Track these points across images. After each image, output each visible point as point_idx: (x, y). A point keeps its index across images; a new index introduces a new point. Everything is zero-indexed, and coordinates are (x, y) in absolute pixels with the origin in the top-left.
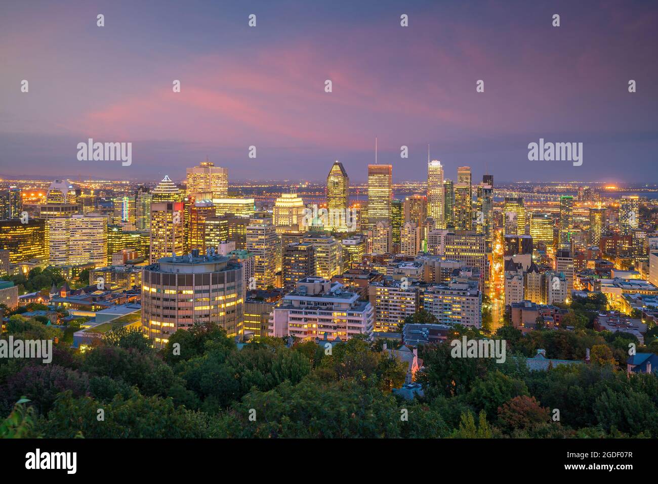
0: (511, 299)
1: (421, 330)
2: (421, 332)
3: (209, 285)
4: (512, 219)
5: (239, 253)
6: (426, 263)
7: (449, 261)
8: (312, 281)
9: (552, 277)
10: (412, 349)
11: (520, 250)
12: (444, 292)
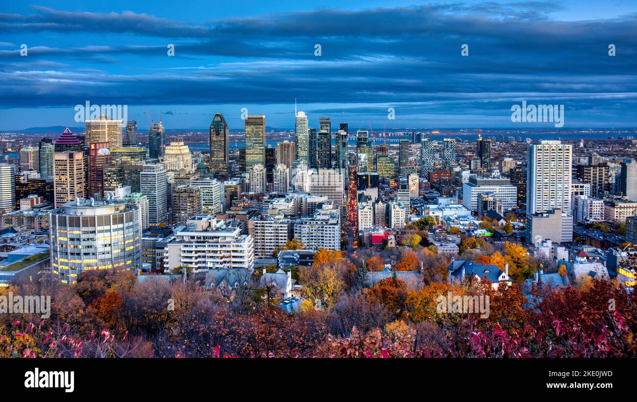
0: (363, 225)
1: (293, 255)
2: (293, 257)
3: (110, 225)
4: (362, 160)
5: (135, 196)
6: (295, 199)
7: (313, 196)
8: (201, 219)
9: (394, 206)
10: (286, 272)
11: (370, 185)
12: (311, 223)
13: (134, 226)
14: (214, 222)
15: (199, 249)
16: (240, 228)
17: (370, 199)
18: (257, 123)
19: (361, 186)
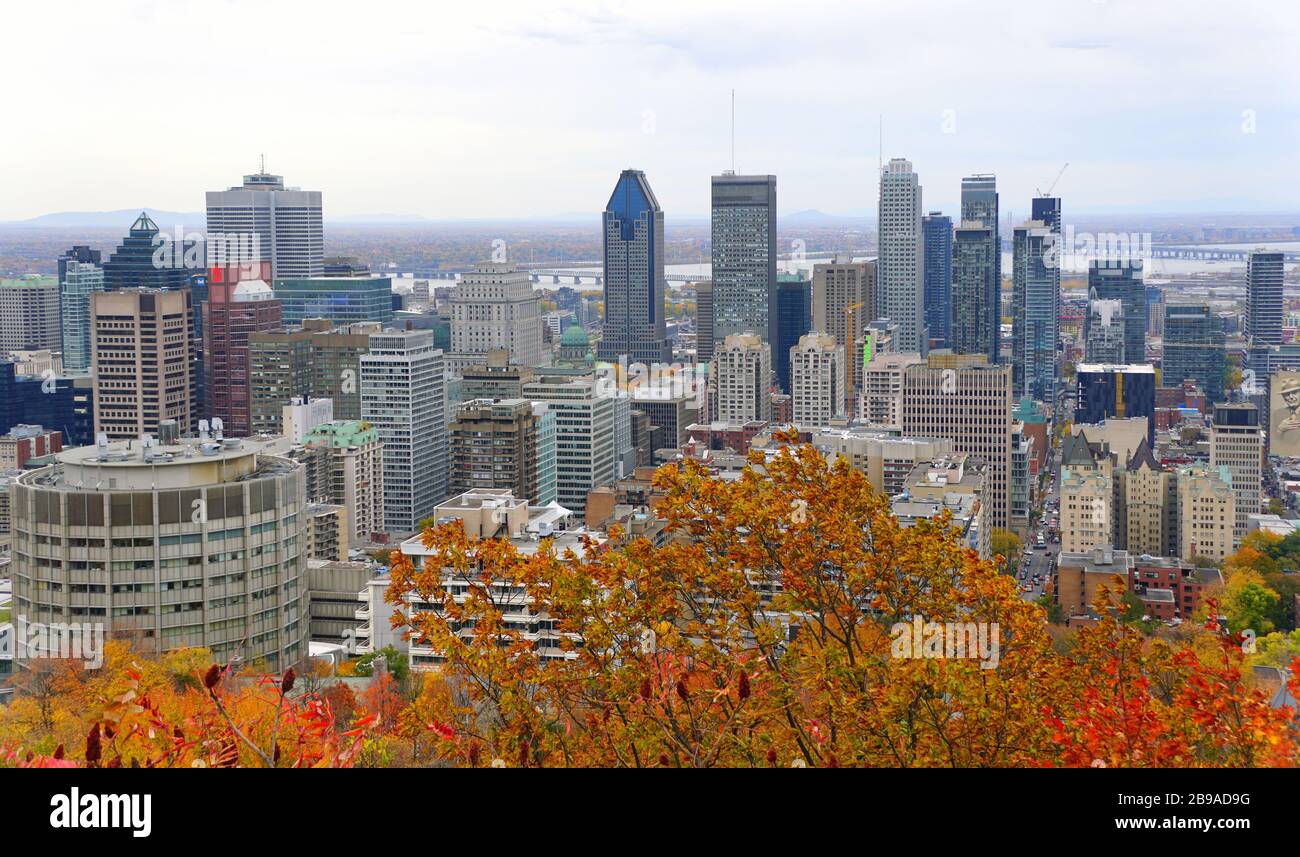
0: (1077, 542)
4: (1106, 321)
6: (844, 447)
7: (904, 440)
9: (1194, 481)
11: (1120, 407)
17: (1107, 454)
19: (1089, 413)
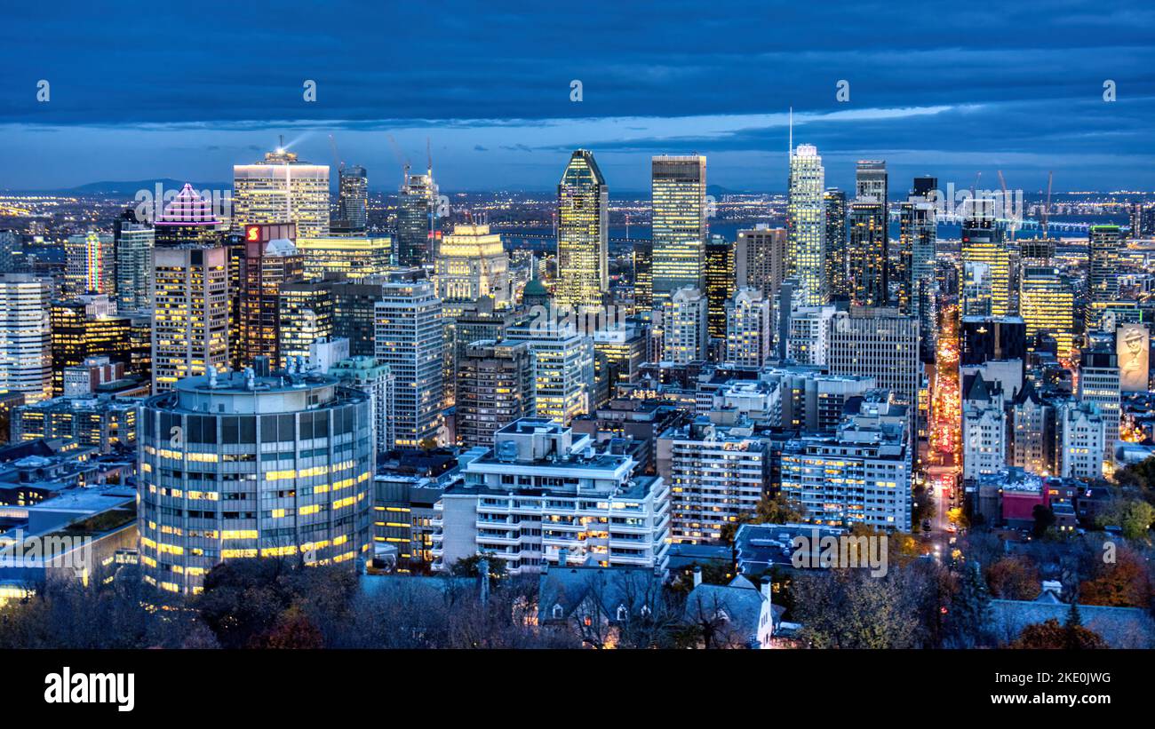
0: (977, 465)
1: (777, 539)
2: (776, 543)
3: (294, 440)
4: (978, 280)
5: (359, 364)
6: (785, 384)
7: (836, 378)
8: (530, 430)
9: (1071, 413)
10: (757, 582)
11: (997, 351)
12: (827, 451)
13: (357, 446)
14: (564, 440)
15: (524, 510)
16: (635, 459)
17: (999, 391)
18: (684, 175)
19: (974, 355)
